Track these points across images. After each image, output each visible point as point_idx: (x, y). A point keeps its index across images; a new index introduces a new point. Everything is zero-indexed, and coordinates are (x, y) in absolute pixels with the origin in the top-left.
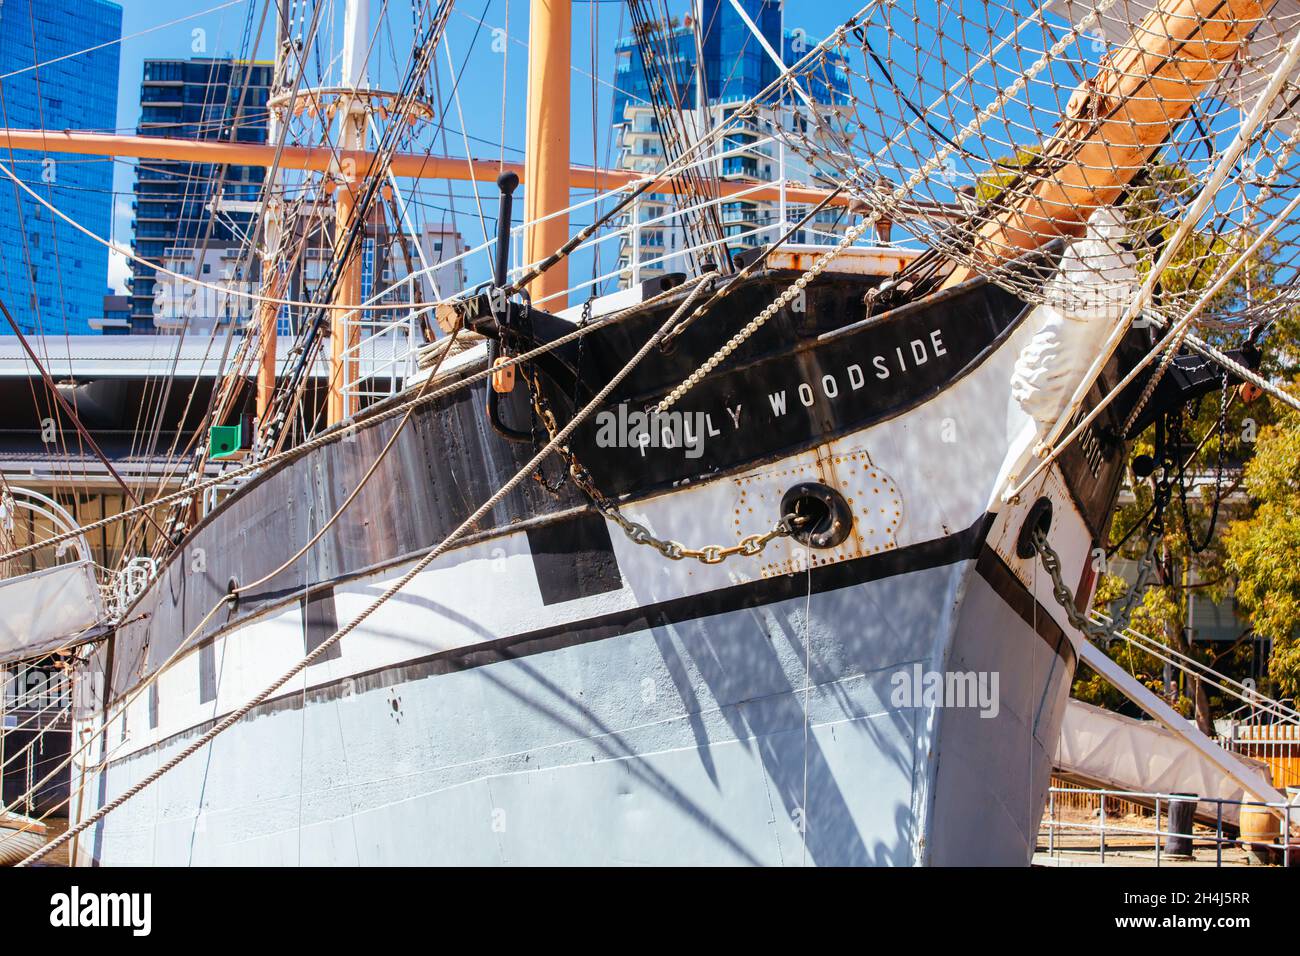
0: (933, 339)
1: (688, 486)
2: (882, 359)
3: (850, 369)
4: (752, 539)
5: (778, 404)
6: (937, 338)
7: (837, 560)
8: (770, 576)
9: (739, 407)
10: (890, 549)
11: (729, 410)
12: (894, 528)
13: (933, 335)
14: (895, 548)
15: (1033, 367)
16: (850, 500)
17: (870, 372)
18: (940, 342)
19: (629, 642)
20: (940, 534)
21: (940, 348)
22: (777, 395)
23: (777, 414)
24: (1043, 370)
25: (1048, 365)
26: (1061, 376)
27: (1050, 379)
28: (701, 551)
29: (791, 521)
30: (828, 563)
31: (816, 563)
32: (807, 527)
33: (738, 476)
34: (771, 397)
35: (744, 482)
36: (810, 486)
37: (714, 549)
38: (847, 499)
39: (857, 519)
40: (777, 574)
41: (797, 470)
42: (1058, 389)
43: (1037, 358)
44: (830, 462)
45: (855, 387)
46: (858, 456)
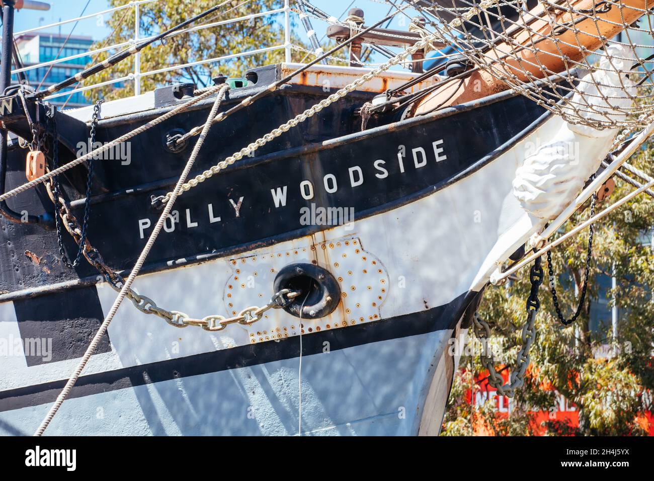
0: (435, 147)
1: (183, 264)
2: (383, 162)
3: (351, 170)
4: (250, 311)
5: (279, 197)
6: (438, 147)
7: (323, 329)
8: (257, 341)
9: (241, 199)
10: (374, 320)
11: (232, 201)
12: (378, 302)
13: (435, 144)
14: (378, 319)
15: (541, 173)
16: (340, 279)
17: (369, 172)
18: (441, 150)
19: (115, 398)
20: (421, 308)
21: (440, 155)
22: (279, 190)
23: (277, 205)
24: (550, 176)
25: (557, 173)
26: (566, 181)
27: (556, 184)
28: (204, 320)
29: (285, 295)
30: (314, 330)
31: (303, 331)
32: (298, 300)
33: (233, 257)
34: (273, 191)
35: (239, 262)
36: (303, 266)
37: (216, 319)
38: (337, 277)
39: (345, 295)
40: (265, 340)
41: (291, 253)
42: (562, 192)
43: (546, 166)
44: (324, 246)
45: (354, 184)
46: (351, 242)
